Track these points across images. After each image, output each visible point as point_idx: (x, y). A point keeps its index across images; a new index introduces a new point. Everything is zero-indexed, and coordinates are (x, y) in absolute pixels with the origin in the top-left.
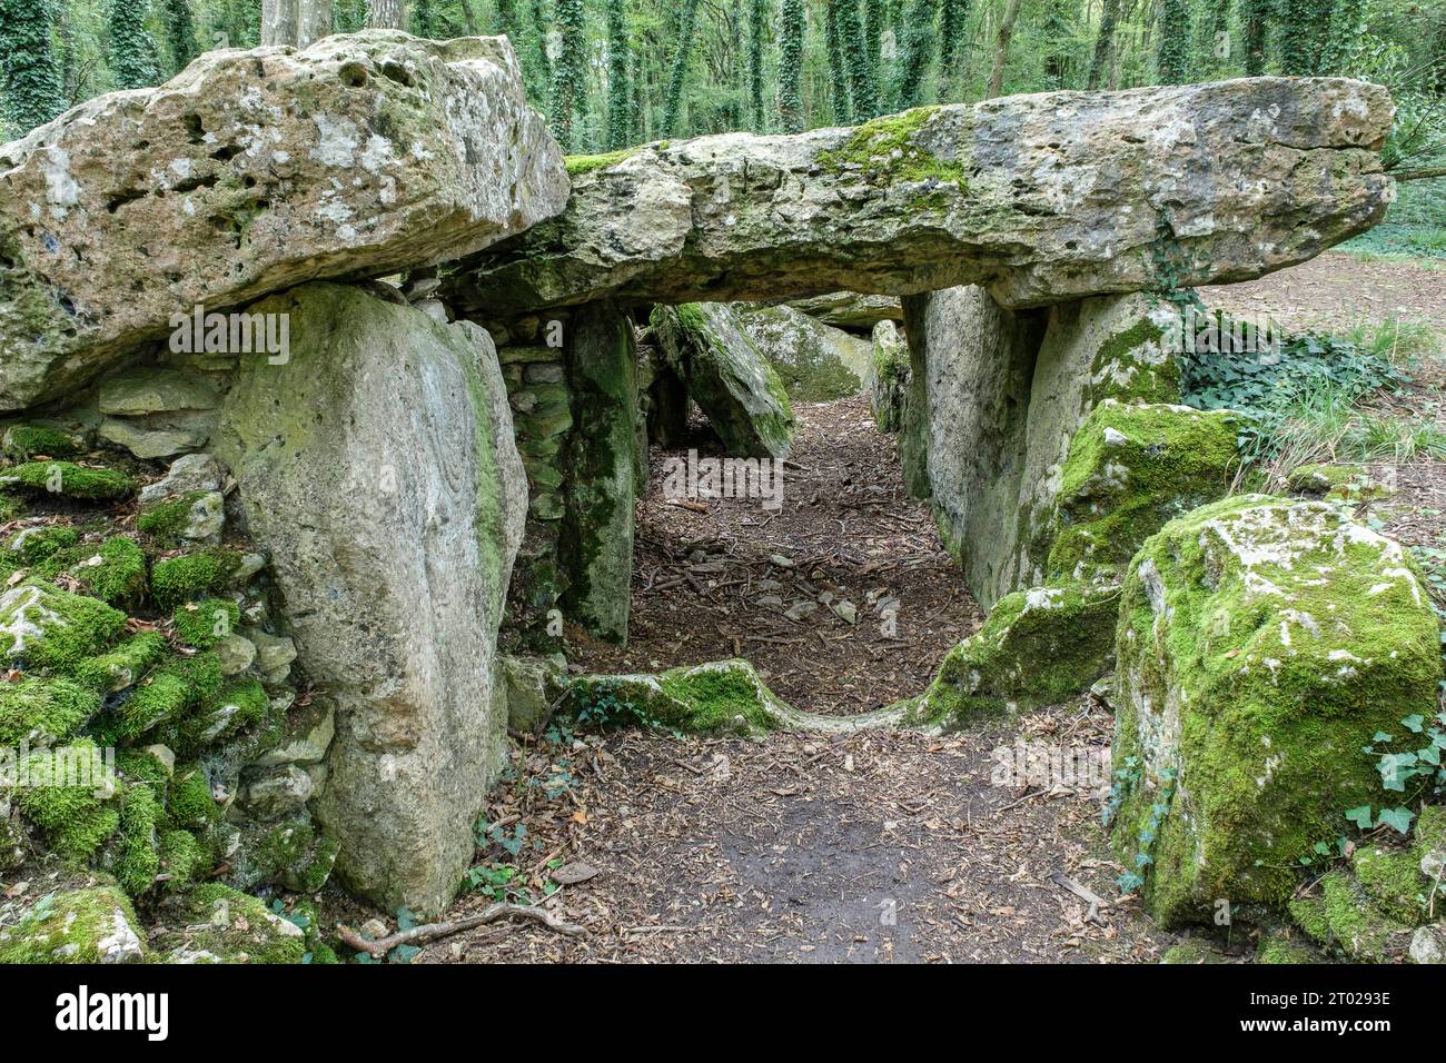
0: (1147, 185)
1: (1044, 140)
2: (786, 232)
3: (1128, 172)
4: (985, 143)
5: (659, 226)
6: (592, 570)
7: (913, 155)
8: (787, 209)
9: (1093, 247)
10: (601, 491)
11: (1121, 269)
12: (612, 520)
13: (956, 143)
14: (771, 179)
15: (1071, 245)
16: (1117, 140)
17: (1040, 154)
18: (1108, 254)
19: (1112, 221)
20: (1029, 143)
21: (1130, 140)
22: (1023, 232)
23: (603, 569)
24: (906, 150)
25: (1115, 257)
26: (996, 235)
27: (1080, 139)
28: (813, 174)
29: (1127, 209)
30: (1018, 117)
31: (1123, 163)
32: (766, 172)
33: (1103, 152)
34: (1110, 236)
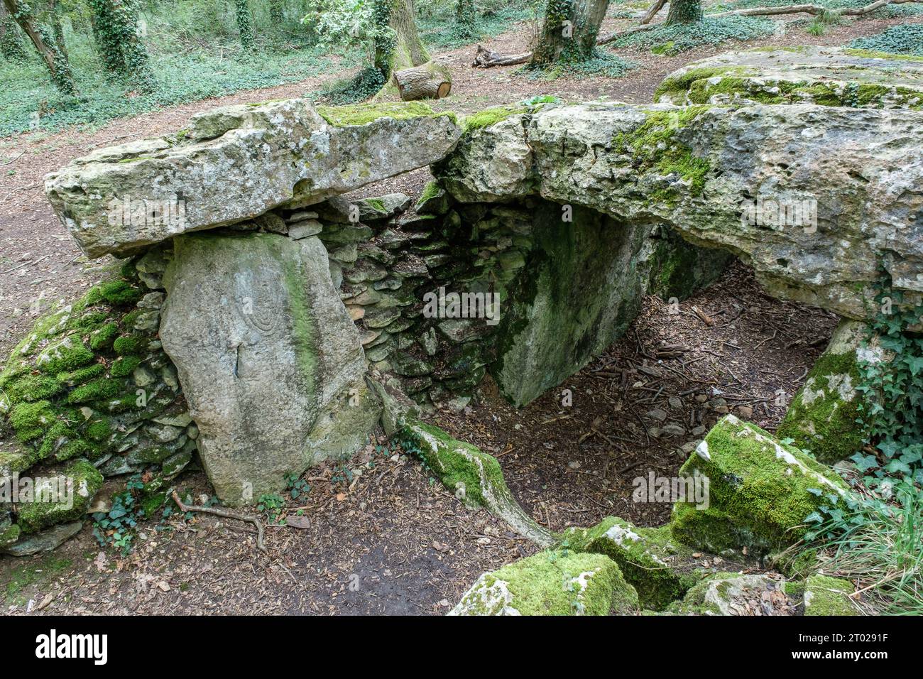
0: (864, 227)
1: (776, 157)
2: (572, 193)
3: (847, 208)
4: (730, 150)
5: (503, 174)
6: (506, 357)
7: (674, 148)
8: (578, 176)
9: (801, 271)
10: (525, 312)
11: (837, 297)
12: (523, 332)
13: (712, 144)
14: (578, 150)
15: (783, 262)
16: (842, 173)
17: (768, 171)
18: (818, 280)
19: (832, 250)
20: (765, 158)
21: (856, 175)
22: (741, 238)
23: (510, 359)
24: (671, 143)
25: (827, 285)
26: (717, 235)
27: (809, 164)
28: (608, 150)
29: (846, 244)
30: (764, 130)
31: (844, 198)
32: (576, 144)
33: (825, 183)
34: (825, 263)
